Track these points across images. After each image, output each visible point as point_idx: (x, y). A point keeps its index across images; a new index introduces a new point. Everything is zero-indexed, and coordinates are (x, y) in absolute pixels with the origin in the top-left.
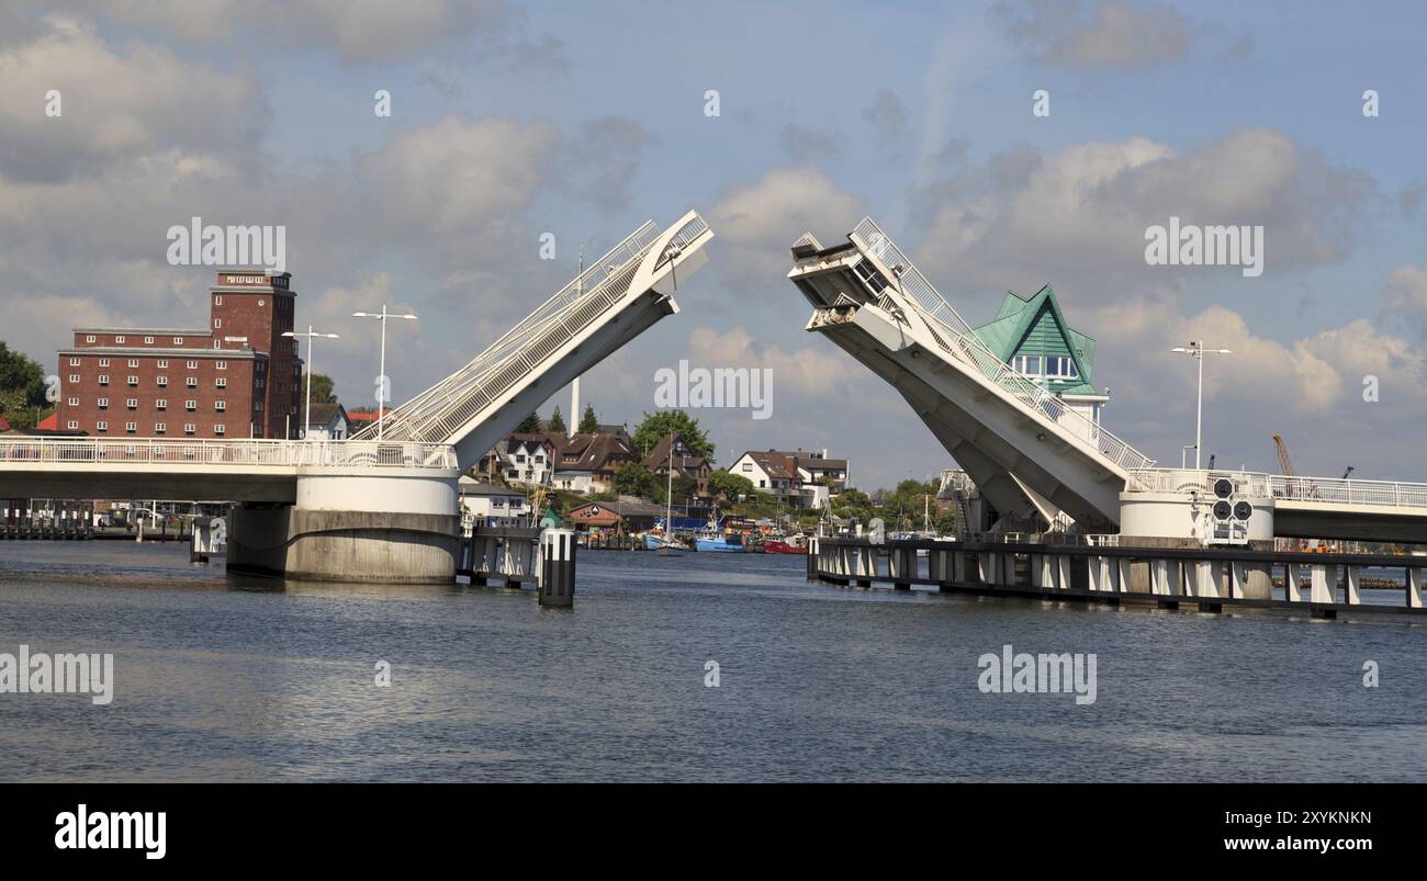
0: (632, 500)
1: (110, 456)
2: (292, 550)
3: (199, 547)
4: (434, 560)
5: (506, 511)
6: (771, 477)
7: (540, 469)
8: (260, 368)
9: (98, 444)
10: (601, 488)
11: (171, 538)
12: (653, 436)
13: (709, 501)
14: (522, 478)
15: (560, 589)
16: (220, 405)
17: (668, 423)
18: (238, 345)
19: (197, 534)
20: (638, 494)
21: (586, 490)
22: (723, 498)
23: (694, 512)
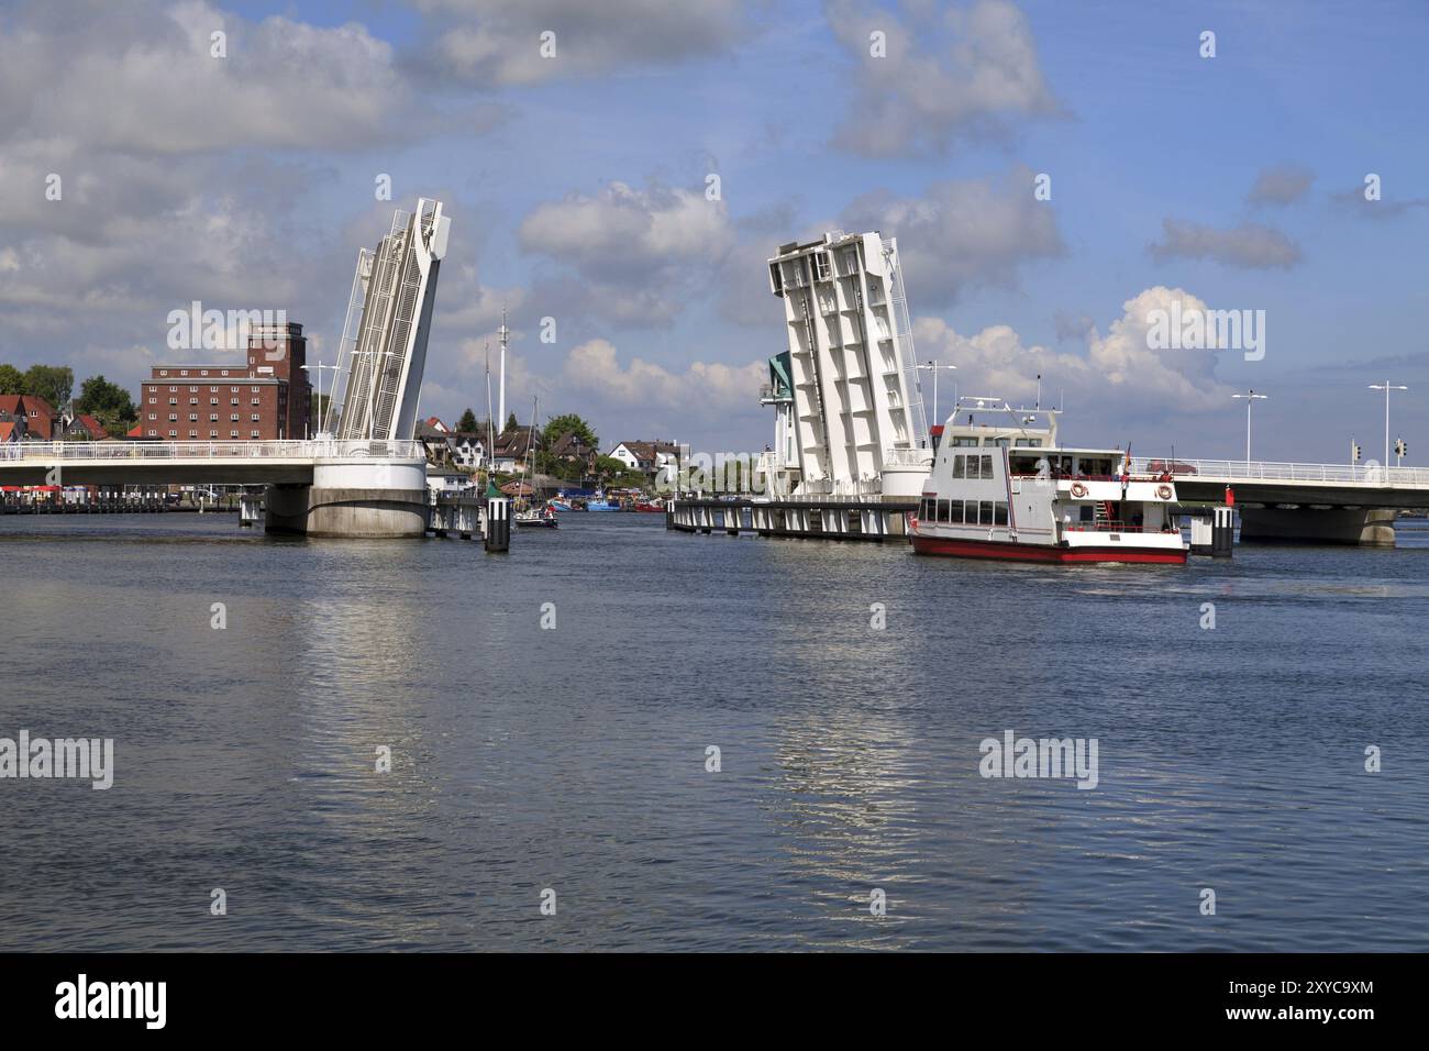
0: (544, 477)
1: (179, 454)
2: (311, 517)
3: (245, 515)
4: (409, 521)
5: (455, 486)
6: (639, 460)
7: (478, 457)
8: (283, 391)
9: (173, 446)
10: (521, 469)
11: (223, 510)
12: (556, 432)
13: (596, 477)
14: (466, 463)
15: (499, 541)
16: (255, 417)
17: (566, 424)
18: (267, 375)
19: (244, 507)
20: (547, 473)
21: (511, 471)
22: (605, 474)
23: (586, 485)
